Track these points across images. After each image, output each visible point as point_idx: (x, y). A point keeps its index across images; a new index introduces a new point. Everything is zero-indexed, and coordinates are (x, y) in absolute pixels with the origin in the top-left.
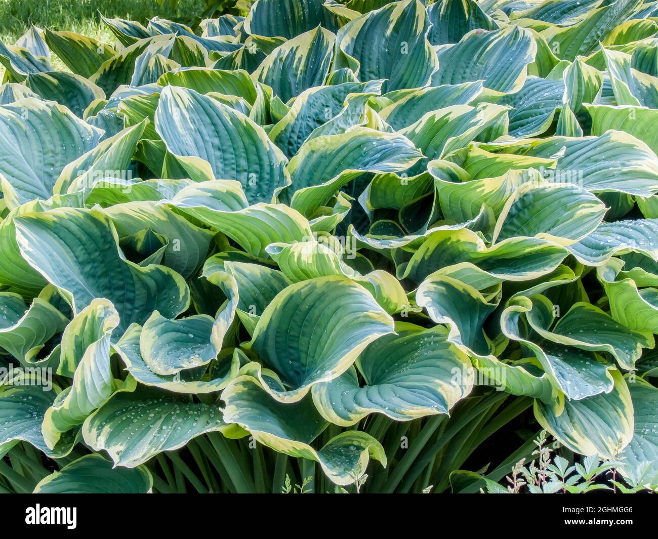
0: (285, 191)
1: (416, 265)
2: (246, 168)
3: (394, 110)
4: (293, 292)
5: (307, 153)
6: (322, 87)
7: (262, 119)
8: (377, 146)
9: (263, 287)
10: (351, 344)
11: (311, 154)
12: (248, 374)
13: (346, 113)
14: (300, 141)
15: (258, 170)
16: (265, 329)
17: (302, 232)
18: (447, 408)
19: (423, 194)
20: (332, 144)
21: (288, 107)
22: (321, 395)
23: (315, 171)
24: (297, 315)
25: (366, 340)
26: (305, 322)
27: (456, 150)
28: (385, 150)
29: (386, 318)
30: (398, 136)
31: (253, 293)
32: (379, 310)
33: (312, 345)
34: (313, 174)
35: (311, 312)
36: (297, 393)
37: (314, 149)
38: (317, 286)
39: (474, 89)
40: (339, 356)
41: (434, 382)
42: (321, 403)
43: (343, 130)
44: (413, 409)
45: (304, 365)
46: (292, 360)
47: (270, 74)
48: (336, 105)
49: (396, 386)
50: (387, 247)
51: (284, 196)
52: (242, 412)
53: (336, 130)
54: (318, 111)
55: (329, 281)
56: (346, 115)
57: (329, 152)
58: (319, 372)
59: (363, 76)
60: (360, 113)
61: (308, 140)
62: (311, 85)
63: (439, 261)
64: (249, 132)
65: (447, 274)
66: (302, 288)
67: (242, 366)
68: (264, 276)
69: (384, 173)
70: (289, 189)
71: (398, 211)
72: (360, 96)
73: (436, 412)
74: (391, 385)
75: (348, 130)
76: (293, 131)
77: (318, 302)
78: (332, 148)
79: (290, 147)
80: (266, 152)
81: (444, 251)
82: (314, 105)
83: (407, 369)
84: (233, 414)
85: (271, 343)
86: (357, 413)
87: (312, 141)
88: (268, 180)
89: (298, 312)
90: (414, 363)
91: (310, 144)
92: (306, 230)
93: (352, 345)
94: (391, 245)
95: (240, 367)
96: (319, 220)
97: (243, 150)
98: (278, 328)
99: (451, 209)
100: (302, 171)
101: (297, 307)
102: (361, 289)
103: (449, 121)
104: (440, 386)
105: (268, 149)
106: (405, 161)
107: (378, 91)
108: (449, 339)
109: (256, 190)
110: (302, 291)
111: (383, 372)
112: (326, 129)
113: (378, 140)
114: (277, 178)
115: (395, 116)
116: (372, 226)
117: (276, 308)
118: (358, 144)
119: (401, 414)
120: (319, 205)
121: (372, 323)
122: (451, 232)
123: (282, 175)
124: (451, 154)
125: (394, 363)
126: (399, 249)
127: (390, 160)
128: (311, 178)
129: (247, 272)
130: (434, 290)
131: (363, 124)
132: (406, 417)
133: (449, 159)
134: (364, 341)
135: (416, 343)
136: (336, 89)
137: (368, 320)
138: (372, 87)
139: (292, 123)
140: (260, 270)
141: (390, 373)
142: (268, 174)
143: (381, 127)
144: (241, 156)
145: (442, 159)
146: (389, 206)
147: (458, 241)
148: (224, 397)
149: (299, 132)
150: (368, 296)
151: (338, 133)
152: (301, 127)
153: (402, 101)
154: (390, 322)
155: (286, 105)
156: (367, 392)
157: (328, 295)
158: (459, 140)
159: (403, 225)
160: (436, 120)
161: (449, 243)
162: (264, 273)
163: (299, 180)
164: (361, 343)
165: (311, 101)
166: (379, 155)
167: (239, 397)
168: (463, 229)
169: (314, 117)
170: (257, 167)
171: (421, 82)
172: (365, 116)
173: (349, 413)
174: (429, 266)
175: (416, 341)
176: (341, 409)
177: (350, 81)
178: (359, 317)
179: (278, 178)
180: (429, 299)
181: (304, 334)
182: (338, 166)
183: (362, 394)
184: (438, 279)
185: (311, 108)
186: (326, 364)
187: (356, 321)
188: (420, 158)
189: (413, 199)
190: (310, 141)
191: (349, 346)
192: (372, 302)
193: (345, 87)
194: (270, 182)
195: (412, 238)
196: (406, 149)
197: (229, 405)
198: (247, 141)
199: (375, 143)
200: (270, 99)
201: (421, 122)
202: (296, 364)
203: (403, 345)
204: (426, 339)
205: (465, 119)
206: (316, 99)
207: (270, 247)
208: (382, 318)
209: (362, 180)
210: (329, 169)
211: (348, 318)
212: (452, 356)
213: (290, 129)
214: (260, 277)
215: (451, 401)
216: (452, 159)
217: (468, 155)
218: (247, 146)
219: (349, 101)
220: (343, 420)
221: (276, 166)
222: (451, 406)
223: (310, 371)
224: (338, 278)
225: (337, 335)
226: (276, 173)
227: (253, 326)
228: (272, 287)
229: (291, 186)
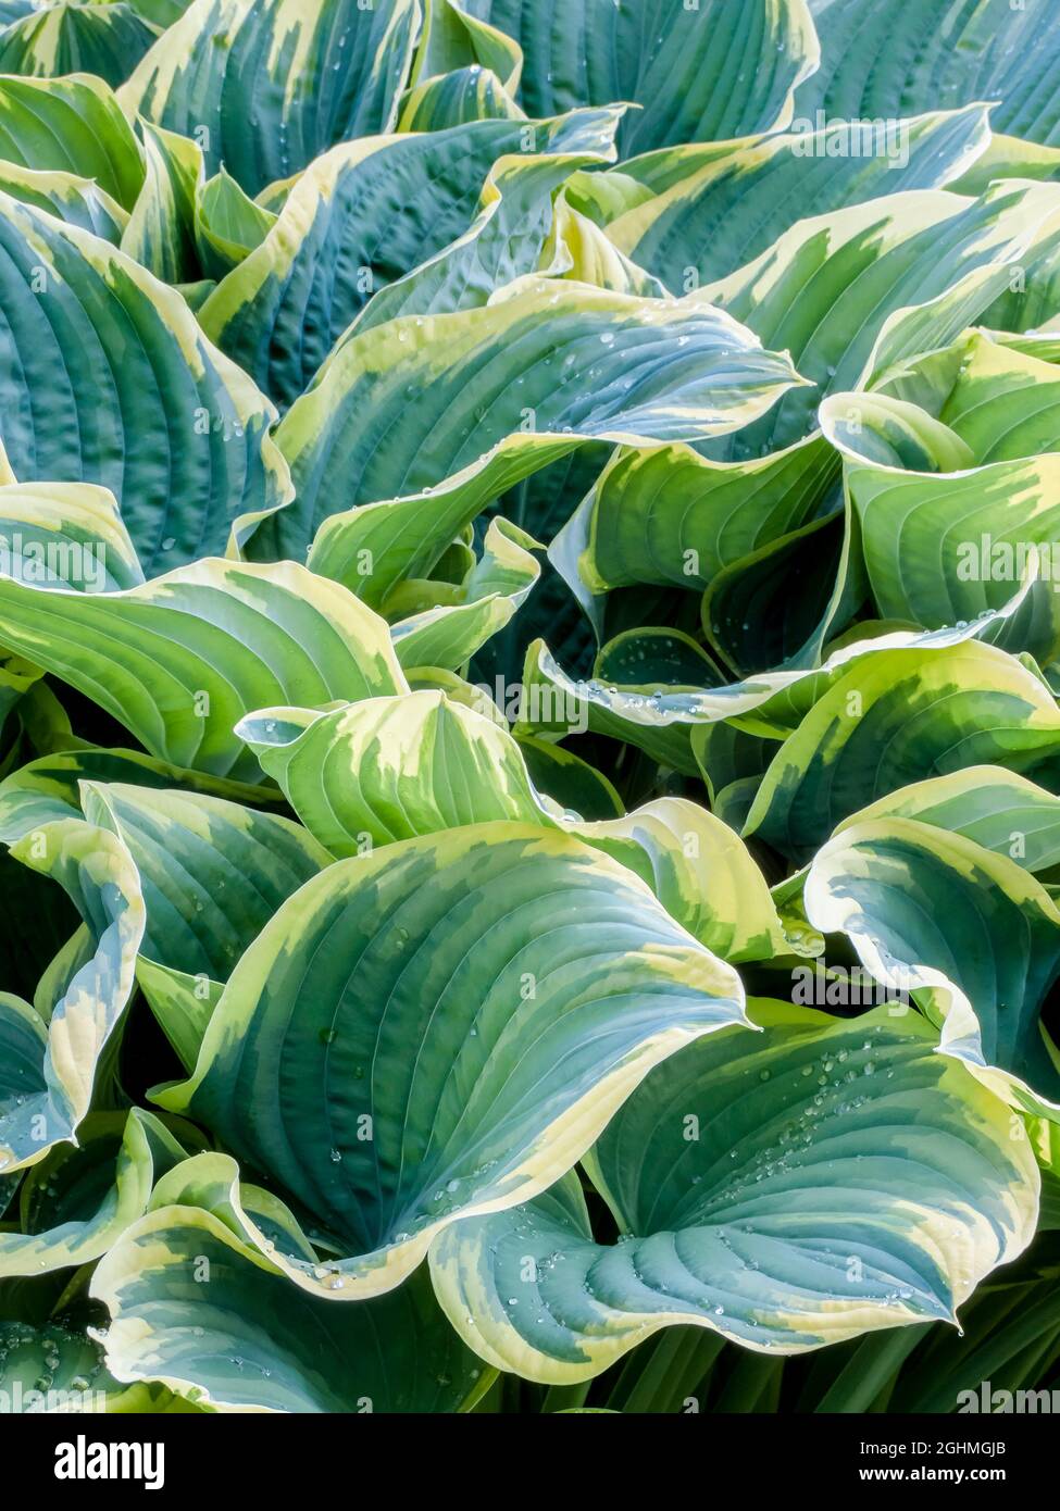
0: (270, 528)
1: (792, 784)
2: (118, 443)
3: (656, 224)
4: (346, 891)
5: (351, 380)
6: (387, 138)
7: (166, 262)
8: (617, 350)
9: (223, 877)
10: (581, 1072)
11: (366, 384)
12: (185, 1200)
13: (491, 231)
14: (312, 341)
15: (165, 449)
16: (242, 1032)
17: (362, 666)
18: (948, 1304)
19: (792, 528)
20: (440, 348)
21: (266, 213)
22: (462, 1272)
23: (380, 450)
24: (362, 974)
25: (639, 1054)
26: (393, 1002)
27: (918, 358)
28: (650, 364)
29: (711, 971)
30: (696, 310)
31: (185, 903)
32: (681, 942)
33: (421, 1088)
34: (373, 463)
35: (414, 965)
36: (383, 1263)
37: (374, 367)
38: (439, 864)
39: (954, 139)
40: (535, 1118)
41: (889, 1211)
42: (467, 1301)
43: (482, 296)
44: (818, 1310)
45: (388, 1166)
46: (342, 1149)
47: (182, 94)
48: (444, 205)
49: (743, 1229)
50: (682, 717)
51: (267, 545)
52: (174, 1343)
53: (456, 294)
54: (374, 230)
55: (482, 844)
56: (492, 237)
57: (431, 378)
58: (454, 1186)
59: (530, 99)
60: (540, 233)
61: (354, 334)
62: (337, 136)
63: (873, 768)
64: (128, 310)
65: (915, 811)
66: (379, 875)
67: (160, 1172)
68: (222, 834)
69: (656, 445)
70: (284, 518)
71: (699, 595)
72: (539, 168)
73: (905, 1316)
74: (723, 1230)
75: (499, 296)
76: (286, 306)
77: (442, 924)
78: (445, 361)
79: (278, 366)
80: (194, 382)
81: (894, 730)
82: (362, 206)
83: (777, 1170)
84: (140, 1351)
85: (264, 1083)
86: (604, 1331)
87: (367, 336)
88: (203, 489)
89: (366, 966)
90: (806, 1145)
91: (361, 349)
92: (379, 659)
93: (586, 1077)
94: (700, 709)
95: (156, 1178)
96: (421, 622)
97: (103, 378)
98: (292, 1026)
99: (905, 578)
100: (333, 452)
101: (361, 947)
102: (607, 868)
103: (881, 254)
104: (915, 1220)
105: (201, 371)
106: (734, 397)
107: (605, 148)
108: (945, 1047)
109: (157, 527)
110: (381, 883)
111: (684, 1184)
112: (421, 290)
113: (621, 328)
114: (237, 479)
115: (663, 247)
116: (604, 652)
117: (283, 951)
118: (545, 344)
119: (772, 1327)
120: (404, 577)
121: (658, 991)
122: (918, 655)
123: (257, 468)
124: (899, 372)
125: (723, 1150)
126: (721, 728)
127: (676, 395)
128: (366, 479)
129: (162, 822)
130: (865, 872)
131: (552, 271)
132: (796, 1341)
133: (892, 390)
134: (634, 1057)
135: (807, 1072)
136: (442, 148)
137: (642, 980)
138: (580, 135)
139: (283, 274)
140: (211, 813)
141: (710, 1186)
142: (203, 464)
143: (620, 279)
144: (99, 401)
145: (867, 389)
146: (666, 575)
147: (948, 689)
148: (101, 1288)
149: (312, 307)
150: (635, 894)
151: (463, 307)
152: (315, 291)
153: (688, 189)
154: (726, 984)
155: (258, 204)
156: (634, 1256)
157: (480, 897)
158: (927, 319)
159: (717, 648)
160: (832, 249)
161: (912, 699)
162: (225, 824)
163: (323, 483)
164: (621, 1065)
165: (350, 193)
166: (626, 383)
167: (161, 1286)
168: (966, 642)
169: (363, 251)
170: (159, 441)
171: (752, 114)
172: (560, 243)
173: (575, 1334)
174: (835, 789)
175: (804, 1063)
176: (543, 1320)
177: (490, 113)
178: (605, 974)
179: (242, 481)
180: (851, 905)
181: (388, 1046)
182: (470, 430)
183: (617, 1264)
184: (881, 833)
185: (350, 217)
186: (482, 1158)
187: (593, 989)
188: (787, 387)
189: (756, 547)
190: (362, 337)
191: (572, 1077)
192: (654, 912)
193: (475, 138)
194: (213, 496)
195: (776, 682)
196: (736, 357)
197: (121, 1317)
198: (119, 340)
199: (607, 338)
200: (192, 187)
201: (774, 258)
202: (360, 1163)
203: (755, 1080)
204: (842, 1057)
205: (941, 242)
206: (368, 182)
207: (251, 724)
208: (695, 972)
209: (554, 485)
210: (436, 442)
211: (564, 978)
212: (951, 1111)
213: (275, 298)
214: (208, 838)
215: (964, 1276)
216: (901, 389)
217: (963, 378)
218: (119, 360)
219: (500, 183)
220: (553, 1362)
221: (233, 433)
222: (962, 1293)
223: (413, 1187)
224: (518, 832)
225: (522, 1040)
226: (235, 459)
227: (198, 1024)
228: (256, 878)
229: (293, 509)
